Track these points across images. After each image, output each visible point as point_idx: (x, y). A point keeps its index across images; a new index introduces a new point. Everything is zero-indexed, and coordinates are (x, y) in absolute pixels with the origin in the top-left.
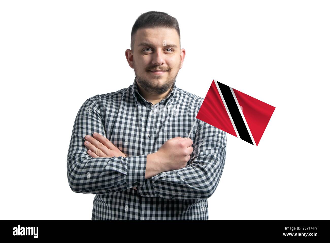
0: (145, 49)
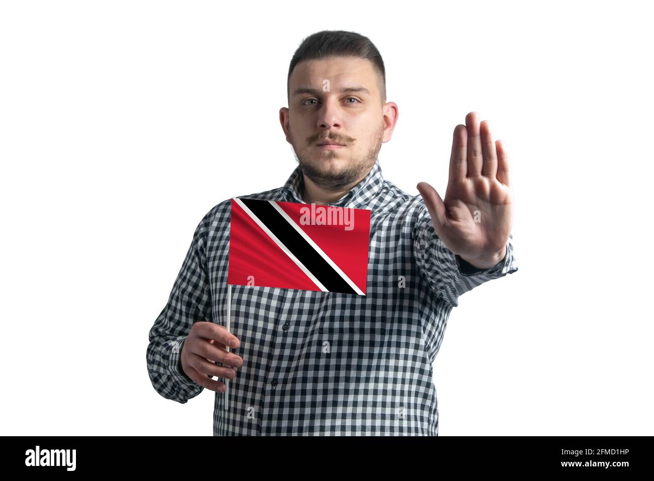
0: (307, 100)
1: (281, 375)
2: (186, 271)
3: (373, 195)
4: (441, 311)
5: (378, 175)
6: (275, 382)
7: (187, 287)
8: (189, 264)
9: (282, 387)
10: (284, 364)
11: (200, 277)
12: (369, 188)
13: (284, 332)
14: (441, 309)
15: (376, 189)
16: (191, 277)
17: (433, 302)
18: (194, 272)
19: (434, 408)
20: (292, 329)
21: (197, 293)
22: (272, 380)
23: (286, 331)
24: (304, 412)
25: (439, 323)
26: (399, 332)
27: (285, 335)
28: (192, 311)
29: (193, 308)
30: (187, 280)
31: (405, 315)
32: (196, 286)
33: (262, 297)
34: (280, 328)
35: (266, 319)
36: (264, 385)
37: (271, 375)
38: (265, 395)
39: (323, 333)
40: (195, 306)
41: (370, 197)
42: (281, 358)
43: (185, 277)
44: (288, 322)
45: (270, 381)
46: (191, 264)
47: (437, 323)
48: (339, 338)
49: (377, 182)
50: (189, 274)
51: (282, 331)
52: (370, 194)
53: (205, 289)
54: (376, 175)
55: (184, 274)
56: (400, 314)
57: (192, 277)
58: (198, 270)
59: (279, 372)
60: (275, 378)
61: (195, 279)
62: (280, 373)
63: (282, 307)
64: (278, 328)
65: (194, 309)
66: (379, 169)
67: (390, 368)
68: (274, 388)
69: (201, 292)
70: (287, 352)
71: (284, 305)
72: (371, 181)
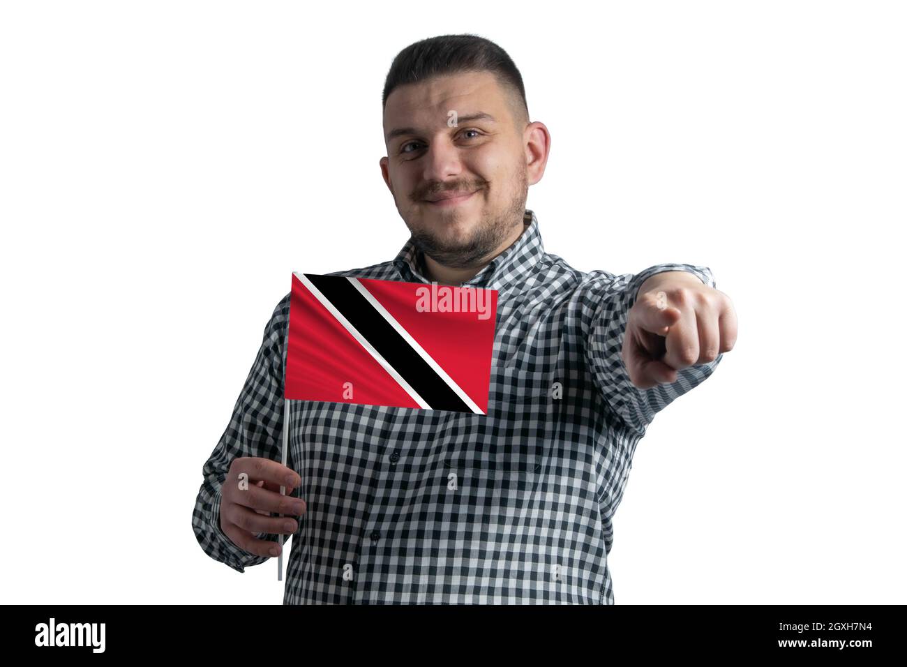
0: (406, 146)
1: (385, 526)
2: (253, 379)
3: (528, 270)
4: (624, 441)
5: (535, 242)
6: (375, 535)
7: (252, 402)
8: (257, 370)
9: (387, 543)
10: (390, 510)
11: (270, 387)
12: (523, 260)
13: (391, 465)
14: (622, 438)
15: (532, 261)
16: (258, 388)
17: (611, 427)
18: (262, 382)
19: (607, 586)
20: (403, 460)
21: (265, 411)
22: (371, 532)
23: (394, 464)
24: (418, 580)
25: (620, 458)
26: (559, 471)
27: (392, 469)
28: (256, 437)
29: (258, 432)
30: (253, 392)
31: (568, 446)
32: (264, 401)
33: (361, 415)
34: (386, 459)
35: (366, 447)
36: (359, 540)
37: (371, 525)
38: (360, 554)
39: (450, 468)
40: (262, 430)
41: (525, 273)
42: (385, 501)
43: (251, 388)
44: (397, 452)
45: (369, 534)
46: (260, 369)
47: (617, 459)
48: (473, 475)
49: (534, 251)
50: (256, 383)
51: (389, 463)
52: (524, 269)
53: (277, 404)
54: (532, 241)
55: (250, 384)
56: (561, 444)
57: (260, 387)
58: (268, 378)
59: (382, 521)
60: (376, 529)
61: (263, 391)
62: (384, 523)
63: (390, 430)
64: (382, 458)
65: (260, 434)
66: (537, 233)
67: (543, 522)
68: (375, 544)
69: (271, 409)
70: (395, 493)
71: (393, 427)
72: (525, 250)
